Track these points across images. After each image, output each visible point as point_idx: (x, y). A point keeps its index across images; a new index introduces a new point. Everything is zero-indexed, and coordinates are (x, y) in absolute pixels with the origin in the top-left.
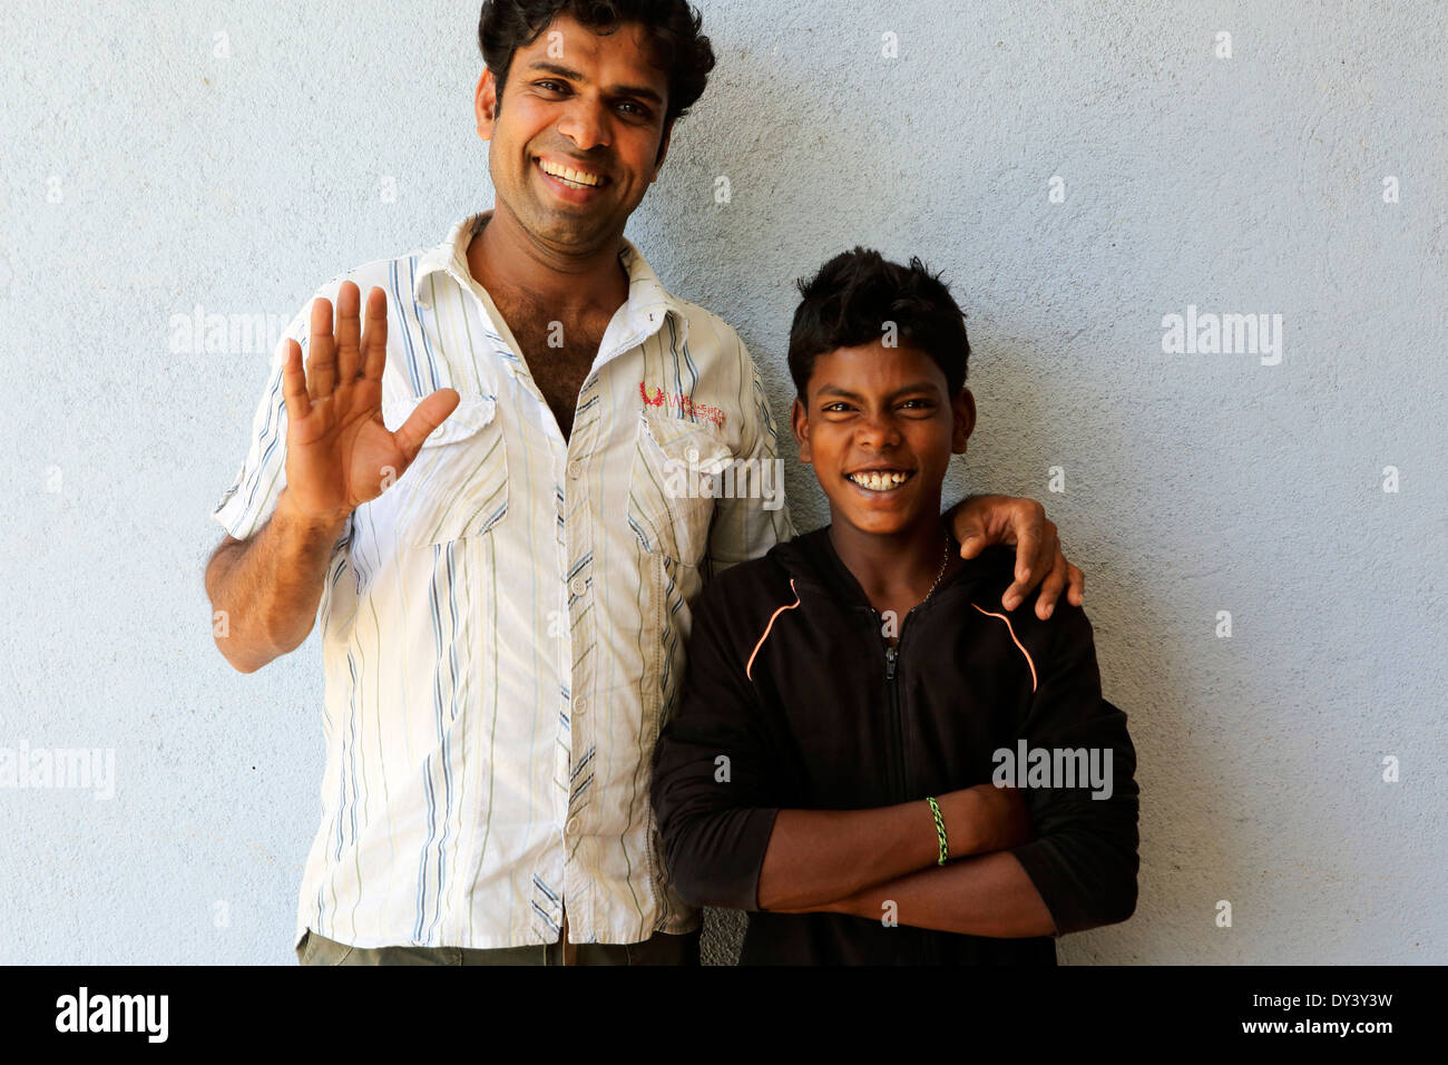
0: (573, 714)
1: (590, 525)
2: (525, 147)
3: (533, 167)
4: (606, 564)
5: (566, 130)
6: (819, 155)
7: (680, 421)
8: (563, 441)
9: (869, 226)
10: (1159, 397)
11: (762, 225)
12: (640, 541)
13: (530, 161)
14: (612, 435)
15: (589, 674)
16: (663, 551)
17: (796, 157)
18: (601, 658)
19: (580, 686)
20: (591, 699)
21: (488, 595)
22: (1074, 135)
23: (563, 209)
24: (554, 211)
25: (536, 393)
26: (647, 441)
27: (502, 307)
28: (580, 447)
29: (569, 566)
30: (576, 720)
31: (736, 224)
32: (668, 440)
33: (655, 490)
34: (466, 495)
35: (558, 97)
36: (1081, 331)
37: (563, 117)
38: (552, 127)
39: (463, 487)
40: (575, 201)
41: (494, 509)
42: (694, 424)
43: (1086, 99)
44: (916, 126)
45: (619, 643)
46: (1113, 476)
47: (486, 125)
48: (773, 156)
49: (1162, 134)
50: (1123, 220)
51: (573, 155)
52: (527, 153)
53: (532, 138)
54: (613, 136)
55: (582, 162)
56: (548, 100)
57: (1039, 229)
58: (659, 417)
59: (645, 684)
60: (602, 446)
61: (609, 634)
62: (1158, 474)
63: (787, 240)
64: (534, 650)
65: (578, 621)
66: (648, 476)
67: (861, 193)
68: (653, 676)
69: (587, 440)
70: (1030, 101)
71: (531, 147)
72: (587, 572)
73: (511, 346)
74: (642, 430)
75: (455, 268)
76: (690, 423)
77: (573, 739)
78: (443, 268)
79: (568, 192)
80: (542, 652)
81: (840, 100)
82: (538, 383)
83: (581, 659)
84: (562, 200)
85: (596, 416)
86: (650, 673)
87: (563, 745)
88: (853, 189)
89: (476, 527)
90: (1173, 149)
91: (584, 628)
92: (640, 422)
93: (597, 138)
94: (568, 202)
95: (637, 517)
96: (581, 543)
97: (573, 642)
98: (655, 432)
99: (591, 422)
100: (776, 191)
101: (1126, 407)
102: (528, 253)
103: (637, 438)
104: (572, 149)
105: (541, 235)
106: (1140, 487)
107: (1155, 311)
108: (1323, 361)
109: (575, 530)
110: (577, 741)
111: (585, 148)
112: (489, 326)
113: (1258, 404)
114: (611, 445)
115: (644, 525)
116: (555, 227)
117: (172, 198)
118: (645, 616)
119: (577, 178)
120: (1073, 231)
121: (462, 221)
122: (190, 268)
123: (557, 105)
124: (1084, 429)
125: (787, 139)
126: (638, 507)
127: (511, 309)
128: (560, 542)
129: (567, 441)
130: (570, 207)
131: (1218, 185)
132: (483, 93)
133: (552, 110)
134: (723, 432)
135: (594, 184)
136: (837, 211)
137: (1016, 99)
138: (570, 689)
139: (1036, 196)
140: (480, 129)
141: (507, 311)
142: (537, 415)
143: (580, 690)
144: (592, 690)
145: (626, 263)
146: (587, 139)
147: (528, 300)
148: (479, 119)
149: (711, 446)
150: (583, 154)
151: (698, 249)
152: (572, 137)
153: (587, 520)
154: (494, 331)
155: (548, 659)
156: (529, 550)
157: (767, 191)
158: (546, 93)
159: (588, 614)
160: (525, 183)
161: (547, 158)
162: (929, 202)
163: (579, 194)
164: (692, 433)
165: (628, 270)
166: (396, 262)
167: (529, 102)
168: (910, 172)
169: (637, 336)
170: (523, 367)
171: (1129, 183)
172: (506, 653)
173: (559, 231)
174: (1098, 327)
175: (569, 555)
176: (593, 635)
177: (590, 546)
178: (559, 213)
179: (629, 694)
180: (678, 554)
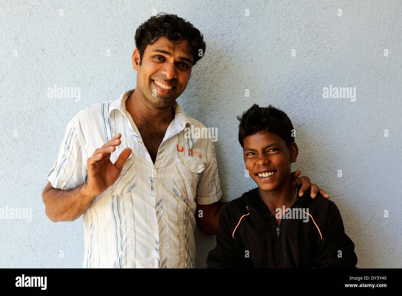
0: (159, 248)
1: (162, 189)
2: (150, 77)
3: (152, 83)
4: (167, 201)
5: (163, 73)
6: (225, 72)
7: (188, 157)
8: (153, 164)
9: (240, 93)
10: (326, 143)
11: (208, 92)
12: (176, 195)
13: (151, 81)
14: (168, 161)
15: (164, 236)
16: (183, 197)
17: (218, 72)
18: (167, 230)
19: (161, 240)
20: (165, 243)
21: (131, 211)
22: (301, 66)
23: (161, 95)
24: (158, 96)
25: (144, 148)
26: (178, 163)
27: (135, 121)
28: (158, 166)
29: (156, 203)
30: (160, 251)
31: (200, 92)
32: (185, 163)
33: (181, 179)
34: (122, 181)
35: (161, 62)
36: (303, 124)
37: (162, 69)
38: (159, 72)
39: (121, 178)
40: (165, 93)
41: (131, 185)
42: (193, 158)
43: (305, 55)
44: (254, 63)
45: (172, 225)
46: (313, 167)
47: (136, 67)
48: (212, 72)
49: (327, 66)
50: (316, 91)
51: (165, 80)
52: (151, 78)
53: (153, 74)
54: (178, 75)
55: (168, 83)
56: (158, 63)
57: (291, 93)
58: (182, 156)
59: (180, 237)
60: (165, 165)
61: (169, 223)
62: (326, 166)
63: (216, 97)
64: (146, 229)
65: (160, 220)
66: (179, 174)
67: (238, 83)
68: (182, 235)
69: (161, 163)
70: (288, 56)
71: (152, 77)
72: (161, 204)
73: (138, 134)
74: (177, 160)
75: (121, 108)
76: (191, 157)
77: (160, 256)
78: (118, 108)
79: (163, 90)
80: (148, 229)
81: (231, 55)
82: (146, 145)
83: (161, 231)
84: (161, 93)
85: (164, 156)
86: (182, 234)
87: (157, 258)
88: (236, 82)
89: (126, 190)
90: (331, 70)
91: (161, 222)
92: (177, 157)
93: (174, 76)
94: (163, 94)
95: (175, 187)
96: (159, 195)
97: (159, 227)
98: (181, 160)
99: (162, 157)
100: (213, 82)
101: (316, 146)
102: (146, 106)
103: (176, 162)
104: (165, 79)
105: (154, 103)
106: (320, 170)
107: (325, 118)
108: (375, 133)
109: (157, 191)
110: (161, 257)
111: (170, 79)
112: (131, 127)
113: (355, 146)
114: (168, 165)
115: (177, 190)
116: (159, 101)
117: (33, 85)
118: (179, 216)
119: (166, 87)
120: (301, 94)
121: (124, 93)
122: (39, 105)
123: (161, 64)
124: (304, 153)
125: (216, 67)
126: (175, 184)
127: (138, 122)
128: (152, 195)
129: (154, 164)
130: (163, 95)
131: (344, 81)
132: (135, 56)
133: (159, 66)
134: (202, 159)
135: (171, 89)
136: (231, 88)
137: (284, 55)
138: (158, 240)
139: (290, 84)
140: (134, 67)
141: (136, 122)
142: (145, 155)
143: (161, 241)
144: (165, 241)
145: (174, 107)
146: (171, 76)
147: (143, 120)
148: (133, 64)
149: (198, 164)
150: (168, 80)
151: (189, 99)
152: (166, 75)
153: (160, 188)
154: (132, 129)
155: (151, 231)
156: (143, 197)
157: (210, 82)
158: (157, 60)
159: (162, 216)
160: (150, 87)
161: (156, 80)
162: (258, 85)
163: (166, 92)
164: (192, 160)
165: (175, 109)
166: (104, 104)
167: (151, 63)
168: (252, 77)
169: (177, 131)
170: (141, 140)
171: (317, 80)
172: (138, 229)
173: (159, 102)
174: (308, 123)
175: (156, 200)
176: (164, 223)
177: (162, 196)
178: (160, 97)
179: (176, 240)
180: (188, 197)
